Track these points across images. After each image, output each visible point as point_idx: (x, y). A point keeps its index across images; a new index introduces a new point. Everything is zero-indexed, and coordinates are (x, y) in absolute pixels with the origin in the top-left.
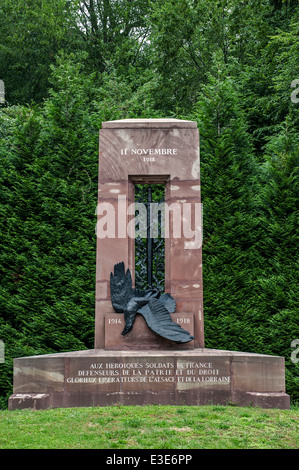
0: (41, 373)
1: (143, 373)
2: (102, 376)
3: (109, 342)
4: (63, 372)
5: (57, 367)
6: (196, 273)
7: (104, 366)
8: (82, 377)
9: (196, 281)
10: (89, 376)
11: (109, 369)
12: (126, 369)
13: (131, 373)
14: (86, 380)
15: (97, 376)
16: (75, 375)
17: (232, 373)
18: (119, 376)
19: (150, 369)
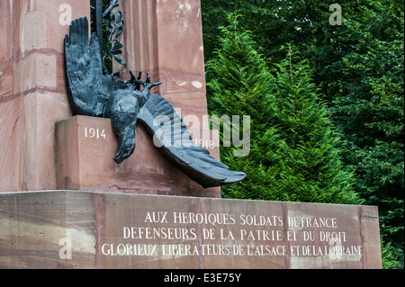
0: (33, 230)
1: (237, 235)
2: (169, 242)
3: (87, 175)
4: (92, 229)
5: (80, 216)
6: (196, 61)
7: (170, 217)
8: (131, 242)
9: (195, 76)
10: (144, 241)
11: (179, 226)
12: (209, 226)
13: (217, 235)
14: (139, 251)
15: (159, 241)
16: (118, 238)
17: (363, 240)
18: (196, 242)
19: (248, 228)
